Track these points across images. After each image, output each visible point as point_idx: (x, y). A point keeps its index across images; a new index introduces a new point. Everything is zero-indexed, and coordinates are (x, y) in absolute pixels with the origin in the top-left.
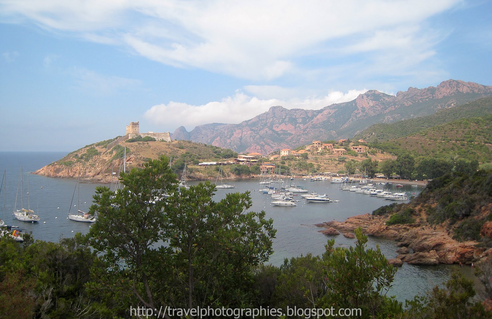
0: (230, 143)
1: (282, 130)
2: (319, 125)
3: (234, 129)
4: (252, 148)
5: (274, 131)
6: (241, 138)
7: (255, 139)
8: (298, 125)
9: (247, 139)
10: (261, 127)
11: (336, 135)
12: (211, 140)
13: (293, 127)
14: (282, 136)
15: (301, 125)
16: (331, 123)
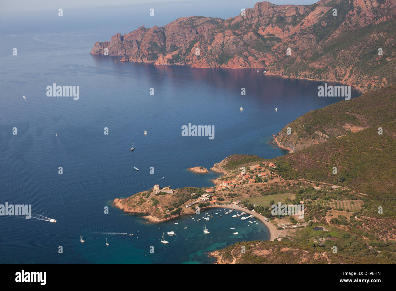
0: (211, 51)
1: (269, 34)
2: (308, 30)
3: (215, 31)
4: (234, 61)
5: (259, 35)
6: (223, 45)
7: (238, 46)
8: (286, 26)
9: (230, 46)
10: (246, 30)
11: (322, 51)
12: (189, 46)
13: (281, 30)
14: (269, 42)
15: (290, 27)
16: (322, 27)
